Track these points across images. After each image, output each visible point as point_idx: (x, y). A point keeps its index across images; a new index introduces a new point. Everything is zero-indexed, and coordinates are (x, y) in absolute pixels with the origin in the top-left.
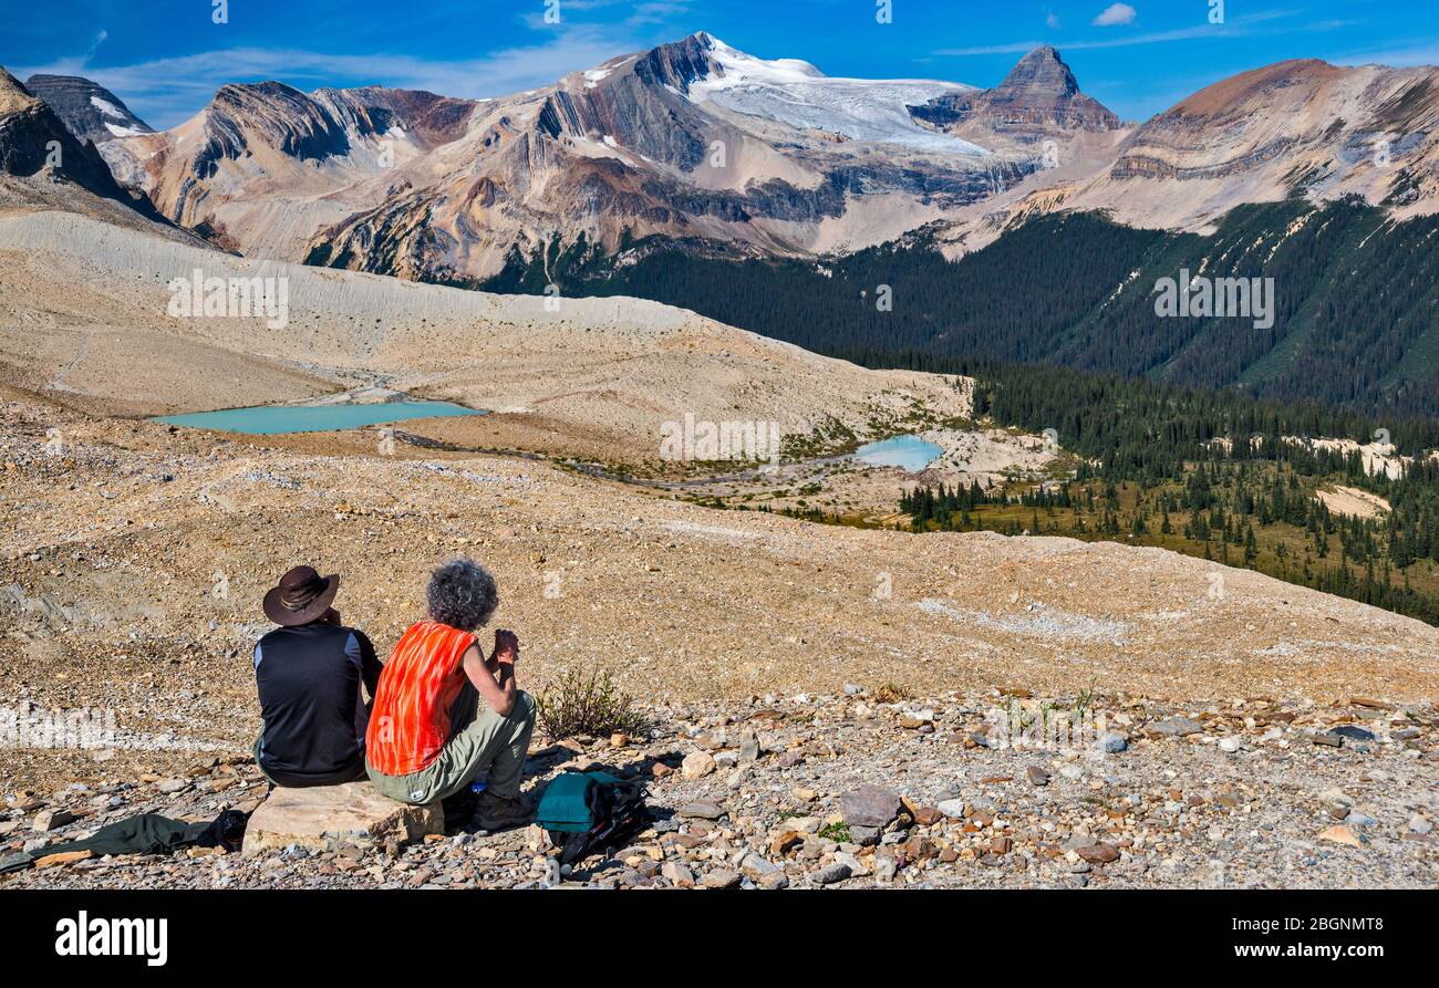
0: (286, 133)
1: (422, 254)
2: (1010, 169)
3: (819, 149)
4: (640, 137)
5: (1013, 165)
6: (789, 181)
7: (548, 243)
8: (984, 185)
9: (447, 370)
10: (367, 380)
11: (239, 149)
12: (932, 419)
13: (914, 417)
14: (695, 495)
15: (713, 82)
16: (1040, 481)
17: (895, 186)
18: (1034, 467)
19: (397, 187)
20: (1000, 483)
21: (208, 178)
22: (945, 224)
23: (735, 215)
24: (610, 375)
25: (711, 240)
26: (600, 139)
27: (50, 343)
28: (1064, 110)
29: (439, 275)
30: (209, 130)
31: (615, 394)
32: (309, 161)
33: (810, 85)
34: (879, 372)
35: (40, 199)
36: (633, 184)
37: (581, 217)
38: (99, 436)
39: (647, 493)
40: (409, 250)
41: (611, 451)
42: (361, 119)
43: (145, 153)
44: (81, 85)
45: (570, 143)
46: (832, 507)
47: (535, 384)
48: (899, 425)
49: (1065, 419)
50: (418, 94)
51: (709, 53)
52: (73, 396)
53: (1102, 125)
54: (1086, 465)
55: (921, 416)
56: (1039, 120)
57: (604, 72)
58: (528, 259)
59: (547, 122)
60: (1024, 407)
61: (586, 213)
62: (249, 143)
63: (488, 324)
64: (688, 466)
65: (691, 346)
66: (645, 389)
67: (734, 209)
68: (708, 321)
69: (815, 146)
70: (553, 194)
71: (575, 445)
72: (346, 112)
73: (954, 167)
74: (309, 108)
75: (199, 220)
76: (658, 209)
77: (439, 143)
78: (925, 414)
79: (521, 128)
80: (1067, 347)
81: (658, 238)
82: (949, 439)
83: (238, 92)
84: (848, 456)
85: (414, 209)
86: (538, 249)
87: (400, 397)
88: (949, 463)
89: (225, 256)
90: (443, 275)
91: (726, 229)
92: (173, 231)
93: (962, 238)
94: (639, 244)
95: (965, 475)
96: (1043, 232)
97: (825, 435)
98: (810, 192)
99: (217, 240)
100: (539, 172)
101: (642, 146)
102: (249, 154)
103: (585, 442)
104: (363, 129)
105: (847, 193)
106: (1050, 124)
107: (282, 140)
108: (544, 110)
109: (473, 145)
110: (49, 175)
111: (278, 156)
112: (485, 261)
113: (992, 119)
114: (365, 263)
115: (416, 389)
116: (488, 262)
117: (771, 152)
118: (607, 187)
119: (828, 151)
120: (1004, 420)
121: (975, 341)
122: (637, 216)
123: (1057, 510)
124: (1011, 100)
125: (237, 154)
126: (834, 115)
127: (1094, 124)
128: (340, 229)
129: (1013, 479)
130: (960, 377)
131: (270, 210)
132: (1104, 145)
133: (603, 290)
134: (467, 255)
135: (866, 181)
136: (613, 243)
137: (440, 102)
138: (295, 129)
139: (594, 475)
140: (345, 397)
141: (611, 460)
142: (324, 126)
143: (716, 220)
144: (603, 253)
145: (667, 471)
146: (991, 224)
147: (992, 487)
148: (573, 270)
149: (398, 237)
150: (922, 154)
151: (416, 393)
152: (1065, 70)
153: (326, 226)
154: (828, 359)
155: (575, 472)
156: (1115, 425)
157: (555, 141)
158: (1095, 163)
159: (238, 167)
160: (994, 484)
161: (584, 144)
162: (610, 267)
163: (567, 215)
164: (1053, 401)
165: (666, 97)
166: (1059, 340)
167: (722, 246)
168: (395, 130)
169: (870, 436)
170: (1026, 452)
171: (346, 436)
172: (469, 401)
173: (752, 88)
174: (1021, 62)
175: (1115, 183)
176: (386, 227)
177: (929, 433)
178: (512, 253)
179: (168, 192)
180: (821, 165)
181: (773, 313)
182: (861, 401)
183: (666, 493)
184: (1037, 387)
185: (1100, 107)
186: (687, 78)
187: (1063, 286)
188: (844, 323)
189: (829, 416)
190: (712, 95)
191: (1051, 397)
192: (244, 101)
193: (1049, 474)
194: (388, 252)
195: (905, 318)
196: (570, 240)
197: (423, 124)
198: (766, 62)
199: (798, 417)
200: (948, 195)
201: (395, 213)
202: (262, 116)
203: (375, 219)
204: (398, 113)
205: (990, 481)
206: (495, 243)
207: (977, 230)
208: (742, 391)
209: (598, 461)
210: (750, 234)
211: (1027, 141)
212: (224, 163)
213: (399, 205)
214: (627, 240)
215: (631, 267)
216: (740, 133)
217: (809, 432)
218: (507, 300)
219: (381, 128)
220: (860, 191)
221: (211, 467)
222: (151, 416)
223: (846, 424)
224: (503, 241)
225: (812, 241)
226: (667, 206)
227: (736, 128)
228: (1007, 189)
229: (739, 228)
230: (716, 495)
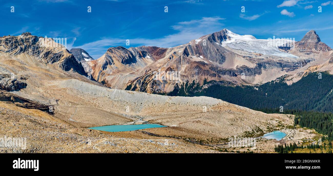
0: (122, 58)
1: (153, 86)
2: (304, 61)
3: (255, 57)
4: (209, 56)
5: (304, 60)
6: (247, 66)
7: (185, 83)
8: (297, 66)
9: (158, 116)
10: (138, 118)
11: (112, 63)
12: (284, 126)
13: (279, 126)
14: (220, 148)
15: (228, 41)
16: (312, 142)
17: (275, 66)
18: (310, 138)
19: (148, 70)
20: (302, 143)
21: (105, 70)
22: (287, 76)
23: (233, 75)
24: (199, 116)
25: (227, 81)
26: (199, 56)
27: (70, 109)
28: (317, 46)
29: (157, 92)
30: (106, 59)
31: (200, 121)
32: (127, 65)
33: (253, 41)
34: (270, 114)
35: (70, 77)
36: (207, 68)
37: (194, 76)
38: (75, 132)
39: (207, 148)
40: (150, 86)
41: (198, 136)
42: (140, 54)
43: (92, 65)
44: (80, 50)
45: (191, 58)
46: (256, 150)
47: (180, 119)
48: (275, 128)
49: (318, 125)
50: (154, 47)
51: (226, 34)
52: (73, 122)
53: (327, 50)
54: (324, 137)
55: (281, 126)
56: (311, 49)
57: (200, 40)
58: (180, 87)
59: (186, 53)
60: (307, 122)
61: (195, 75)
62: (114, 61)
63: (168, 104)
64: (219, 140)
65: (221, 109)
66: (208, 120)
67: (233, 73)
68: (225, 102)
69: (254, 57)
70: (187, 71)
71: (189, 135)
72: (136, 53)
73: (290, 61)
74: (128, 52)
75: (102, 80)
76: (213, 74)
77: (158, 59)
78: (282, 125)
79: (179, 54)
80: (319, 106)
81: (213, 81)
82: (288, 131)
83: (112, 49)
84: (261, 137)
85: (152, 76)
86: (182, 85)
87: (146, 123)
88: (288, 138)
89: (107, 88)
90: (158, 92)
91: (231, 78)
92: (96, 83)
93: (292, 79)
94: (208, 83)
95: (292, 141)
96: (312, 77)
97: (255, 131)
98: (253, 68)
99: (106, 85)
100: (183, 65)
101: (210, 58)
102: (114, 64)
103: (192, 134)
104: (140, 56)
105: (262, 68)
106: (314, 50)
107: (121, 60)
108: (185, 50)
109: (166, 59)
110: (72, 71)
111: (120, 64)
112: (169, 88)
113: (299, 49)
114: (139, 89)
115: (150, 120)
116: (170, 88)
117: (243, 58)
118: (201, 69)
119: (257, 58)
120: (303, 125)
121: (295, 105)
122: (208, 76)
123: (316, 149)
124: (304, 44)
125: (111, 64)
126: (259, 48)
127: (325, 50)
128: (134, 81)
129: (305, 141)
130: (291, 115)
131: (118, 77)
132: (327, 54)
133: (198, 95)
134: (164, 87)
135: (267, 65)
136: (202, 83)
137: (159, 49)
138: (124, 57)
139: (194, 143)
140: (133, 123)
141: (198, 139)
142: (131, 56)
143: (228, 76)
144: (199, 85)
145: (213, 142)
146: (299, 75)
147: (299, 144)
148: (191, 90)
149: (147, 83)
150: (281, 58)
151: (150, 121)
152: (317, 36)
153: (131, 80)
154: (256, 111)
155: (189, 142)
156: (331, 126)
157: (188, 58)
158: (325, 59)
159: (111, 67)
160: (300, 143)
161: (195, 58)
162: (201, 89)
163: (190, 76)
164: (315, 120)
165: (216, 46)
166: (317, 104)
167: (230, 83)
168: (148, 57)
169: (267, 131)
170: (308, 134)
171: (132, 133)
172: (163, 124)
173: (238, 43)
174: (306, 34)
175: (330, 64)
176: (145, 80)
177: (283, 130)
178: (176, 86)
179: (96, 74)
180: (255, 61)
181: (243, 100)
182: (265, 122)
183: (212, 148)
184: (311, 117)
185: (326, 45)
186: (221, 40)
187: (317, 90)
188: (261, 102)
189: (256, 126)
190: (228, 44)
191: (314, 119)
192: (113, 51)
193: (314, 140)
194: (145, 86)
195: (277, 100)
196: (191, 82)
197: (155, 55)
198: (242, 36)
199: (248, 127)
200: (288, 68)
201: (147, 77)
202: (117, 55)
203: (142, 78)
204: (149, 52)
205: (299, 142)
206: (171, 84)
207: (296, 77)
208: (233, 120)
209: (195, 139)
210: (237, 80)
211: (308, 54)
212: (108, 66)
213: (148, 75)
214: (205, 82)
215: (206, 89)
216: (235, 54)
217: (251, 131)
218: (173, 98)
219: (144, 56)
220: (265, 68)
221: (97, 140)
222: (89, 127)
223: (261, 128)
224: (174, 83)
225: (253, 81)
226: (216, 73)
227: (234, 53)
228: (303, 66)
229: (234, 78)
230: (226, 148)
